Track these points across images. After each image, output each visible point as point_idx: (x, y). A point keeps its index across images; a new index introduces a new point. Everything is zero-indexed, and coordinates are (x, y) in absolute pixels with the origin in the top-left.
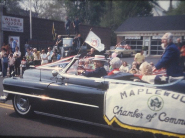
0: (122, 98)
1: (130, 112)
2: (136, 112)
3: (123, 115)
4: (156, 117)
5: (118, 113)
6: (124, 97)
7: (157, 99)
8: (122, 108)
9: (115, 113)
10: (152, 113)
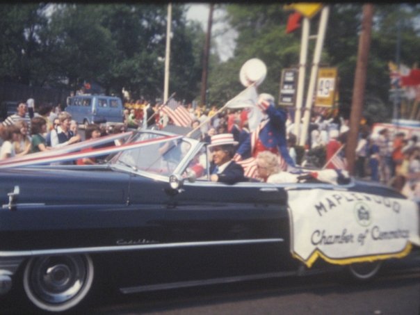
0: (321, 215)
1: (337, 237)
2: (344, 233)
3: (328, 243)
4: (369, 236)
5: (320, 242)
6: (322, 212)
7: (362, 208)
8: (324, 232)
9: (314, 244)
10: (362, 230)
